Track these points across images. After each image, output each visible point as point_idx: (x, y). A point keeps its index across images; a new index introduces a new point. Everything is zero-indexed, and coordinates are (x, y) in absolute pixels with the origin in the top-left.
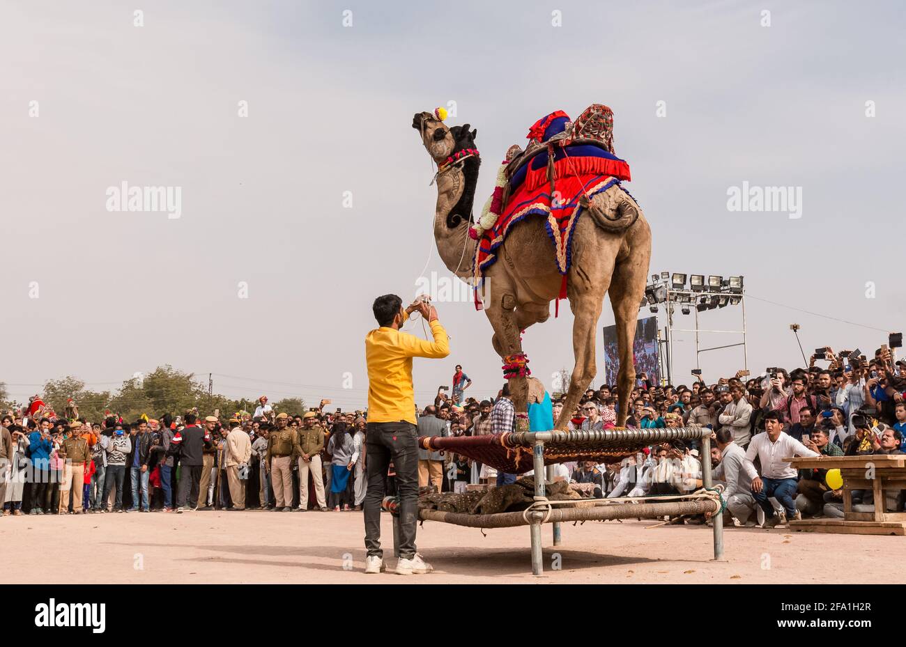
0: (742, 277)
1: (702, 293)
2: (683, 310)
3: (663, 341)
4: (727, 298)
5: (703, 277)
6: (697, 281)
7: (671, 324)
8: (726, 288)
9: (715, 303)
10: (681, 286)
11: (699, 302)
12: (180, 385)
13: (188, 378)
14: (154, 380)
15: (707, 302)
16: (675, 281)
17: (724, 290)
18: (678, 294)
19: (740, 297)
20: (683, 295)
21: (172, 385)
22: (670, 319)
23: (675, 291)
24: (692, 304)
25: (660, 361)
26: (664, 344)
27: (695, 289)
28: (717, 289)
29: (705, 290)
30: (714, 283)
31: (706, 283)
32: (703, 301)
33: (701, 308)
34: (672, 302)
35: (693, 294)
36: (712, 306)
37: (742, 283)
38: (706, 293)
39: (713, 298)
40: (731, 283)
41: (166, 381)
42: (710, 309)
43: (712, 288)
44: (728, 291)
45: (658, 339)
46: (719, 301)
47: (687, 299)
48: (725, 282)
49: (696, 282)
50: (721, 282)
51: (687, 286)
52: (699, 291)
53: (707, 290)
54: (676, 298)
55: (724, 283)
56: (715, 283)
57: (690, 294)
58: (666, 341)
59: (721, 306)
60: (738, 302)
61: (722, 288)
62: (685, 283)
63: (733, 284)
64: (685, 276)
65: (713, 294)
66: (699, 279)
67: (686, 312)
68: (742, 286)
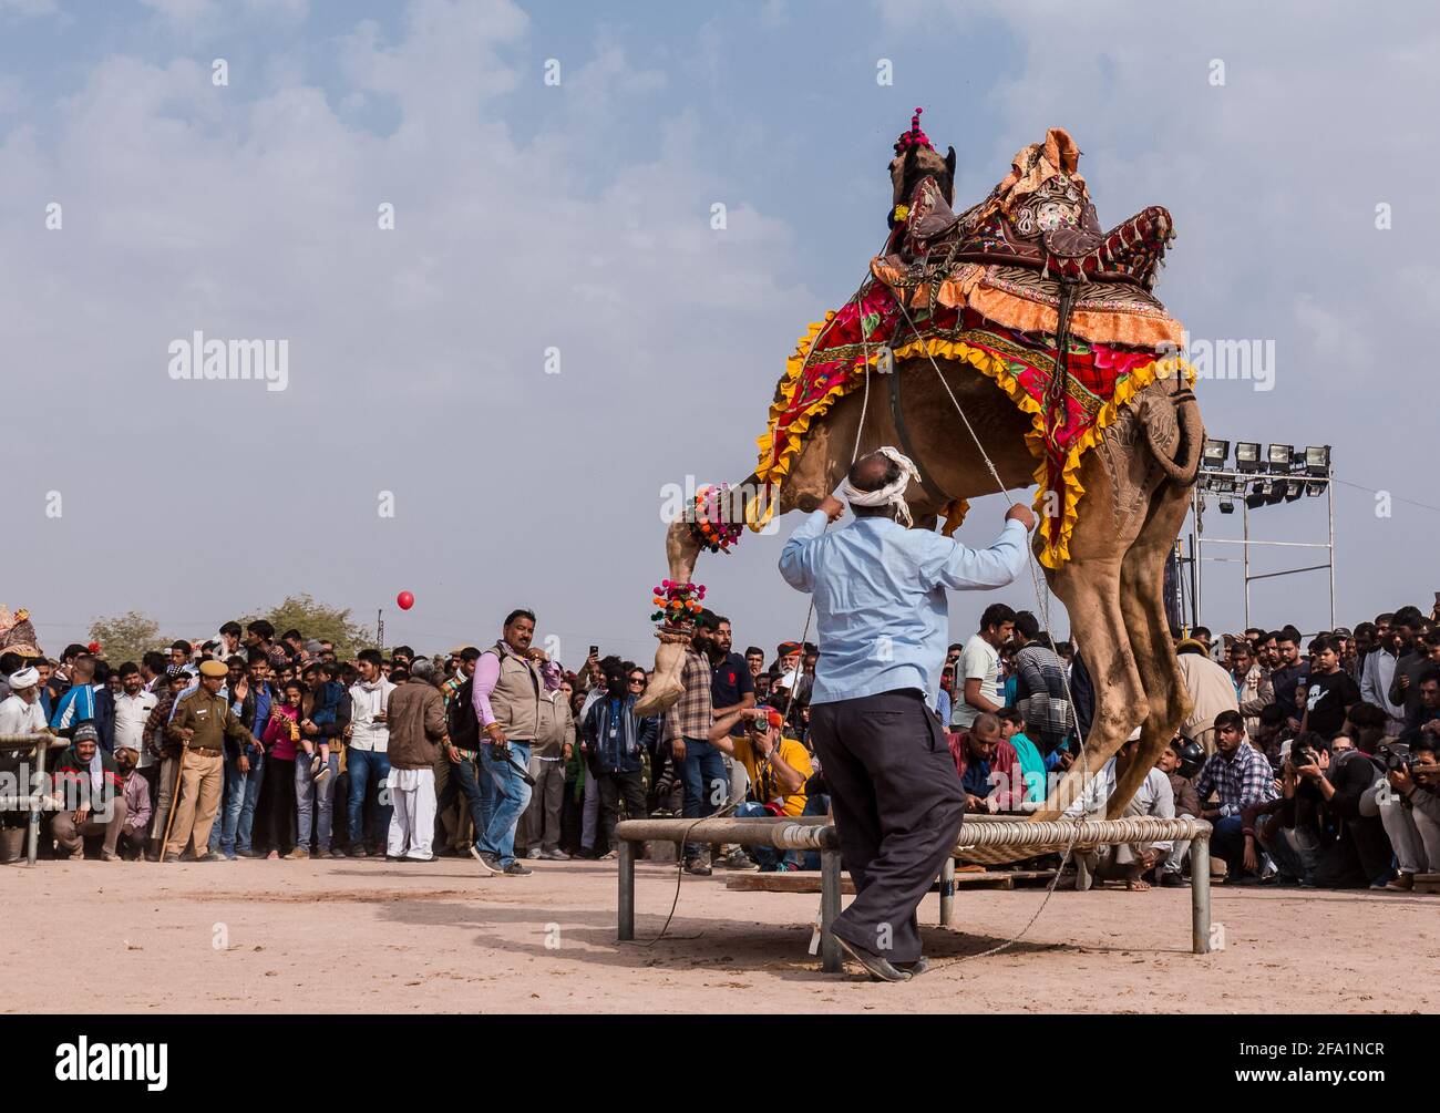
0: (1328, 448)
1: (1256, 475)
2: (1221, 505)
3: (1186, 560)
4: (1300, 484)
5: (1259, 446)
6: (1248, 454)
7: (1200, 531)
8: (1299, 466)
9: (1280, 493)
10: (1218, 463)
11: (1250, 492)
12: (325, 630)
13: (341, 617)
14: (283, 620)
15: (1264, 492)
16: (1208, 453)
17: (1295, 470)
18: (1213, 476)
19: (1326, 483)
20: (1222, 478)
21: (313, 630)
22: (1199, 520)
23: (1208, 471)
24: (1237, 495)
25: (1179, 595)
26: (1187, 566)
27: (1244, 467)
28: (1283, 468)
29: (1262, 470)
30: (1277, 457)
31: (1264, 458)
32: (1258, 489)
33: (1254, 501)
34: (1202, 491)
35: (1240, 477)
36: (1273, 499)
37: (1327, 458)
38: (1263, 475)
39: (1275, 483)
40: (1308, 458)
41: (302, 622)
42: (1269, 504)
43: (1275, 466)
44: (1303, 473)
45: (1177, 555)
46: (1287, 489)
47: (1230, 486)
48: (1298, 455)
49: (1245, 455)
50: (1291, 454)
51: (1230, 463)
52: (1249, 472)
53: (1265, 471)
54: (1209, 485)
55: (1297, 458)
56: (1281, 456)
57: (1234, 477)
58: (1192, 560)
59: (1290, 499)
60: (1321, 492)
61: (1292, 467)
62: (1226, 456)
63: (1313, 460)
64: (1227, 444)
65: (1276, 478)
66: (1251, 450)
67: (1227, 509)
68: (1328, 463)
